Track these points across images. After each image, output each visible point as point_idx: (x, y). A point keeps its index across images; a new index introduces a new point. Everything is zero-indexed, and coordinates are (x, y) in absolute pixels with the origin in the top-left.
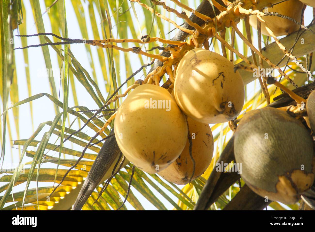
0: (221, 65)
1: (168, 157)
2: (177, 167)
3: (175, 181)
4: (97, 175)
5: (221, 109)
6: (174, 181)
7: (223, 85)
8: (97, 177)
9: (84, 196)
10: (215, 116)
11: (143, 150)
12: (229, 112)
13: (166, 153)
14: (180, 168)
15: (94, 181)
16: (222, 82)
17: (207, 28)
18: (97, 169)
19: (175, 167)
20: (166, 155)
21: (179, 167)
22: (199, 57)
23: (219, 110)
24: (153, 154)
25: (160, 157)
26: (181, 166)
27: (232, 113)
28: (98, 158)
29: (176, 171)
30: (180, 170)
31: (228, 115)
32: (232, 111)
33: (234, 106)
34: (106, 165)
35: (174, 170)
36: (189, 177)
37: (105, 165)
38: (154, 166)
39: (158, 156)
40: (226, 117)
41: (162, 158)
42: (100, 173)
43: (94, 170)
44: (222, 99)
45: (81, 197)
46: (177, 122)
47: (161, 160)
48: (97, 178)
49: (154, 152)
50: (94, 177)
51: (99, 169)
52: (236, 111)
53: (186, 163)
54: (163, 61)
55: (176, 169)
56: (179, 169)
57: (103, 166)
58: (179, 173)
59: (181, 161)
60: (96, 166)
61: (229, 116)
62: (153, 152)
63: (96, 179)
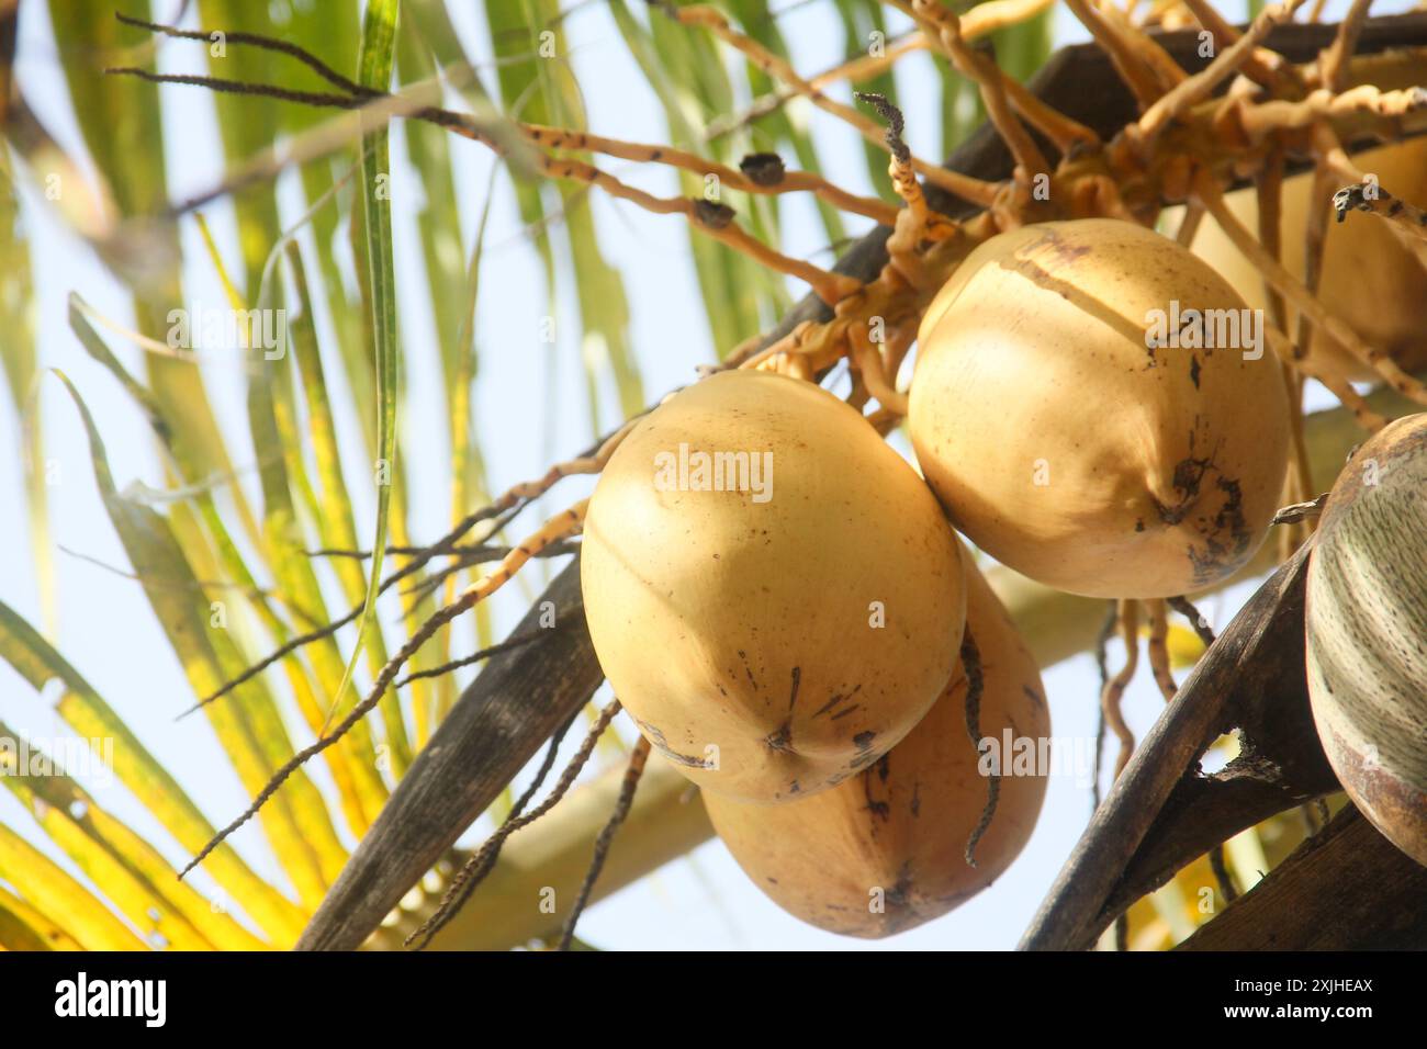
0: (1194, 280)
1: (865, 709)
2: (864, 820)
3: (837, 908)
4: (421, 829)
5: (1179, 492)
6: (830, 907)
7: (1202, 375)
8: (422, 842)
9: (339, 928)
10: (1140, 527)
11: (742, 654)
12: (1212, 518)
13: (858, 688)
14: (877, 829)
15: (404, 861)
16: (1200, 362)
17: (1072, 176)
18: (426, 802)
19: (852, 821)
20: (858, 698)
21: (873, 822)
22: (1076, 235)
23: (1168, 500)
24: (789, 680)
25: (827, 700)
26: (885, 820)
27: (1227, 531)
28: (435, 751)
29: (855, 846)
30: (876, 843)
31: (1207, 535)
32: (1226, 521)
33: (1242, 500)
34: (473, 786)
35: (845, 838)
36: (917, 891)
37: (468, 782)
38: (786, 746)
39: (813, 696)
40: (1191, 548)
41: (836, 710)
42: (439, 819)
43: (408, 807)
44: (1192, 443)
45: (326, 932)
46: (926, 542)
47: (826, 717)
48: (418, 846)
49: (796, 673)
50: (402, 838)
51: (438, 802)
52: (1246, 529)
53: (915, 811)
54: (835, 297)
55: (856, 833)
56: (873, 835)
57: (460, 785)
58: (869, 856)
59: (890, 792)
60: (421, 788)
61: (1209, 541)
62: (791, 668)
63: (412, 849)
